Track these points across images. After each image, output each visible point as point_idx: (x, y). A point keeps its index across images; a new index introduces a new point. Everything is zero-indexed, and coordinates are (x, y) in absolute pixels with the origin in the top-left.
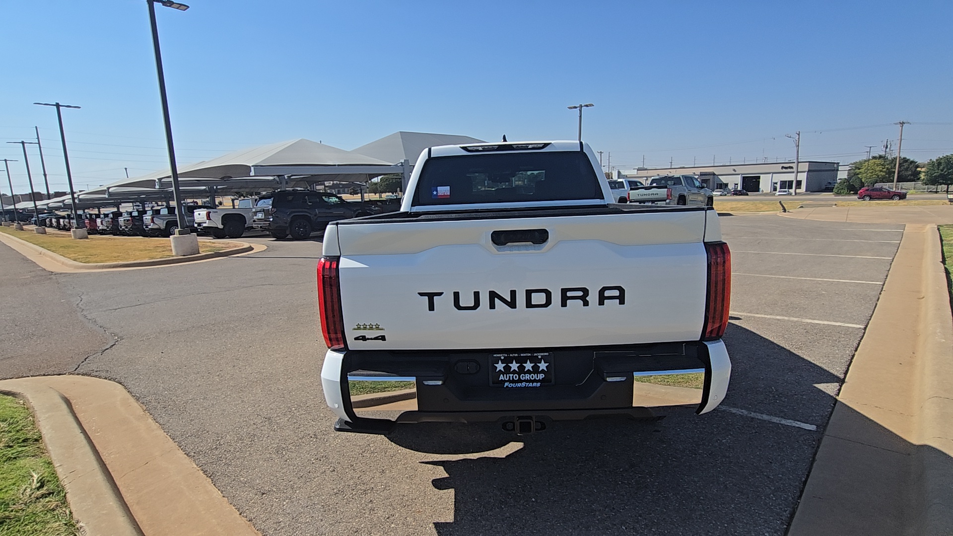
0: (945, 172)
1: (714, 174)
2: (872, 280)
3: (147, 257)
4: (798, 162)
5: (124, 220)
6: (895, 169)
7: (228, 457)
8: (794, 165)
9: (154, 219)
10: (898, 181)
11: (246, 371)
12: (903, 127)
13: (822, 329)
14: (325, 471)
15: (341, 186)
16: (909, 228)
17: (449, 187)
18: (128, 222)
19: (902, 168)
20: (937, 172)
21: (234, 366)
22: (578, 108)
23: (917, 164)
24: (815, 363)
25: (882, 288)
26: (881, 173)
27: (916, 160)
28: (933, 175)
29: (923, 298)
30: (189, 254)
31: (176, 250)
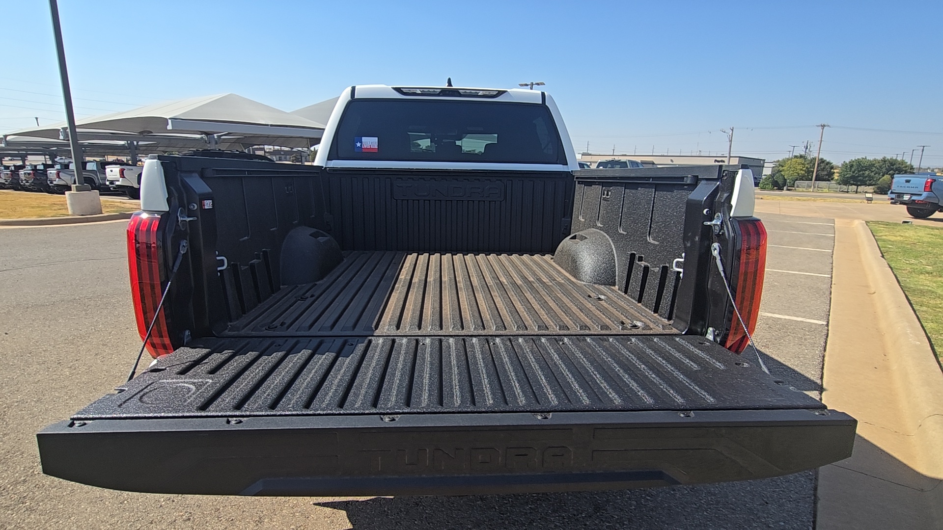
0: (856, 174)
1: (653, 164)
2: (820, 272)
3: (35, 215)
4: (730, 157)
5: (25, 174)
6: (814, 168)
7: (37, 496)
8: (726, 160)
9: (60, 174)
10: (816, 180)
11: (111, 362)
12: (824, 129)
13: (785, 325)
14: (175, 521)
15: (282, 153)
16: (838, 223)
17: (377, 138)
18: (30, 176)
19: (819, 168)
20: (850, 174)
21: (97, 354)
22: (529, 86)
23: (832, 165)
24: (786, 364)
25: (831, 281)
26: (801, 171)
27: (831, 162)
28: (846, 176)
29: (874, 293)
30: (88, 213)
31: (73, 209)
